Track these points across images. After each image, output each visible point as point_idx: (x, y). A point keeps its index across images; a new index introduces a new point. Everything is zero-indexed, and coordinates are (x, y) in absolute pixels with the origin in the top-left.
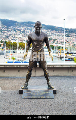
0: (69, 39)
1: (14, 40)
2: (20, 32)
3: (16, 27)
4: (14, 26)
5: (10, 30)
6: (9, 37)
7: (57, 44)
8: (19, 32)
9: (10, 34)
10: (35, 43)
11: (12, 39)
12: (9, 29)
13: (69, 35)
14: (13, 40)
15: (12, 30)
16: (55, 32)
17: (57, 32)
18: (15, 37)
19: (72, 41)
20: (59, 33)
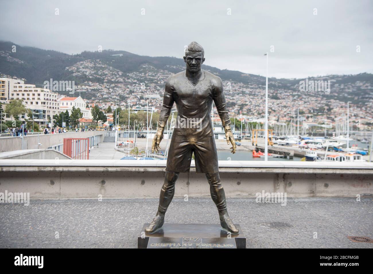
0: (278, 104)
1: (139, 104)
2: (155, 87)
3: (145, 74)
4: (141, 73)
5: (129, 81)
6: (128, 98)
7: (248, 117)
8: (153, 85)
9: (131, 92)
10: (185, 102)
11: (136, 105)
12: (128, 79)
13: (276, 94)
14: (138, 106)
15: (135, 81)
16: (243, 87)
17: (247, 87)
18: (142, 98)
19: (285, 110)
20: (252, 88)
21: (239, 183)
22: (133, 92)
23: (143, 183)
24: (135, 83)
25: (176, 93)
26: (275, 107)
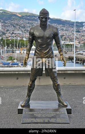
0: (79, 35)
1: (12, 36)
2: (19, 27)
3: (14, 21)
4: (12, 20)
5: (6, 25)
6: (6, 33)
7: (65, 41)
9: (7, 31)
10: (39, 41)
11: (10, 36)
12: (6, 24)
13: (79, 30)
14: (11, 37)
15: (10, 25)
16: (62, 27)
17: (64, 27)
18: (13, 33)
19: (83, 37)
20: (67, 27)
21: (65, 78)
22: (9, 30)
23: (17, 79)
24: (10, 26)
25: (35, 36)
26: (78, 36)
